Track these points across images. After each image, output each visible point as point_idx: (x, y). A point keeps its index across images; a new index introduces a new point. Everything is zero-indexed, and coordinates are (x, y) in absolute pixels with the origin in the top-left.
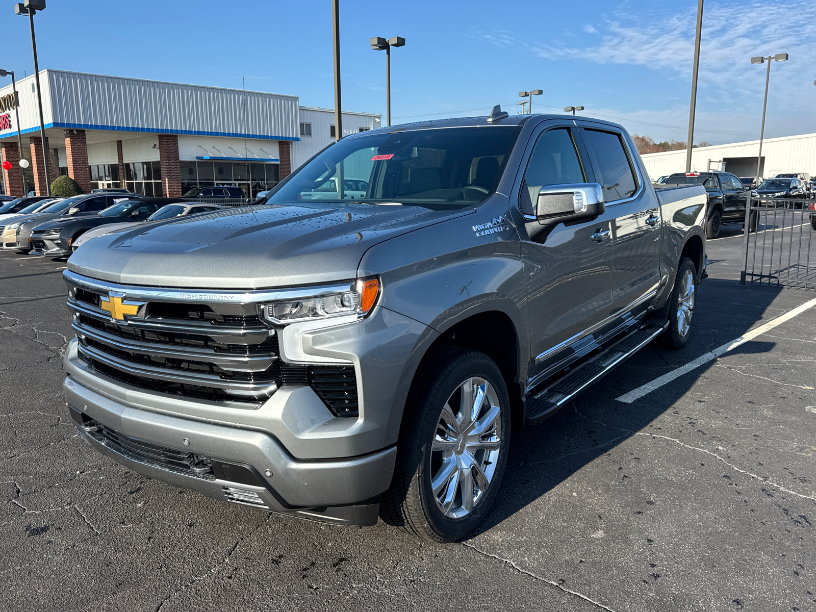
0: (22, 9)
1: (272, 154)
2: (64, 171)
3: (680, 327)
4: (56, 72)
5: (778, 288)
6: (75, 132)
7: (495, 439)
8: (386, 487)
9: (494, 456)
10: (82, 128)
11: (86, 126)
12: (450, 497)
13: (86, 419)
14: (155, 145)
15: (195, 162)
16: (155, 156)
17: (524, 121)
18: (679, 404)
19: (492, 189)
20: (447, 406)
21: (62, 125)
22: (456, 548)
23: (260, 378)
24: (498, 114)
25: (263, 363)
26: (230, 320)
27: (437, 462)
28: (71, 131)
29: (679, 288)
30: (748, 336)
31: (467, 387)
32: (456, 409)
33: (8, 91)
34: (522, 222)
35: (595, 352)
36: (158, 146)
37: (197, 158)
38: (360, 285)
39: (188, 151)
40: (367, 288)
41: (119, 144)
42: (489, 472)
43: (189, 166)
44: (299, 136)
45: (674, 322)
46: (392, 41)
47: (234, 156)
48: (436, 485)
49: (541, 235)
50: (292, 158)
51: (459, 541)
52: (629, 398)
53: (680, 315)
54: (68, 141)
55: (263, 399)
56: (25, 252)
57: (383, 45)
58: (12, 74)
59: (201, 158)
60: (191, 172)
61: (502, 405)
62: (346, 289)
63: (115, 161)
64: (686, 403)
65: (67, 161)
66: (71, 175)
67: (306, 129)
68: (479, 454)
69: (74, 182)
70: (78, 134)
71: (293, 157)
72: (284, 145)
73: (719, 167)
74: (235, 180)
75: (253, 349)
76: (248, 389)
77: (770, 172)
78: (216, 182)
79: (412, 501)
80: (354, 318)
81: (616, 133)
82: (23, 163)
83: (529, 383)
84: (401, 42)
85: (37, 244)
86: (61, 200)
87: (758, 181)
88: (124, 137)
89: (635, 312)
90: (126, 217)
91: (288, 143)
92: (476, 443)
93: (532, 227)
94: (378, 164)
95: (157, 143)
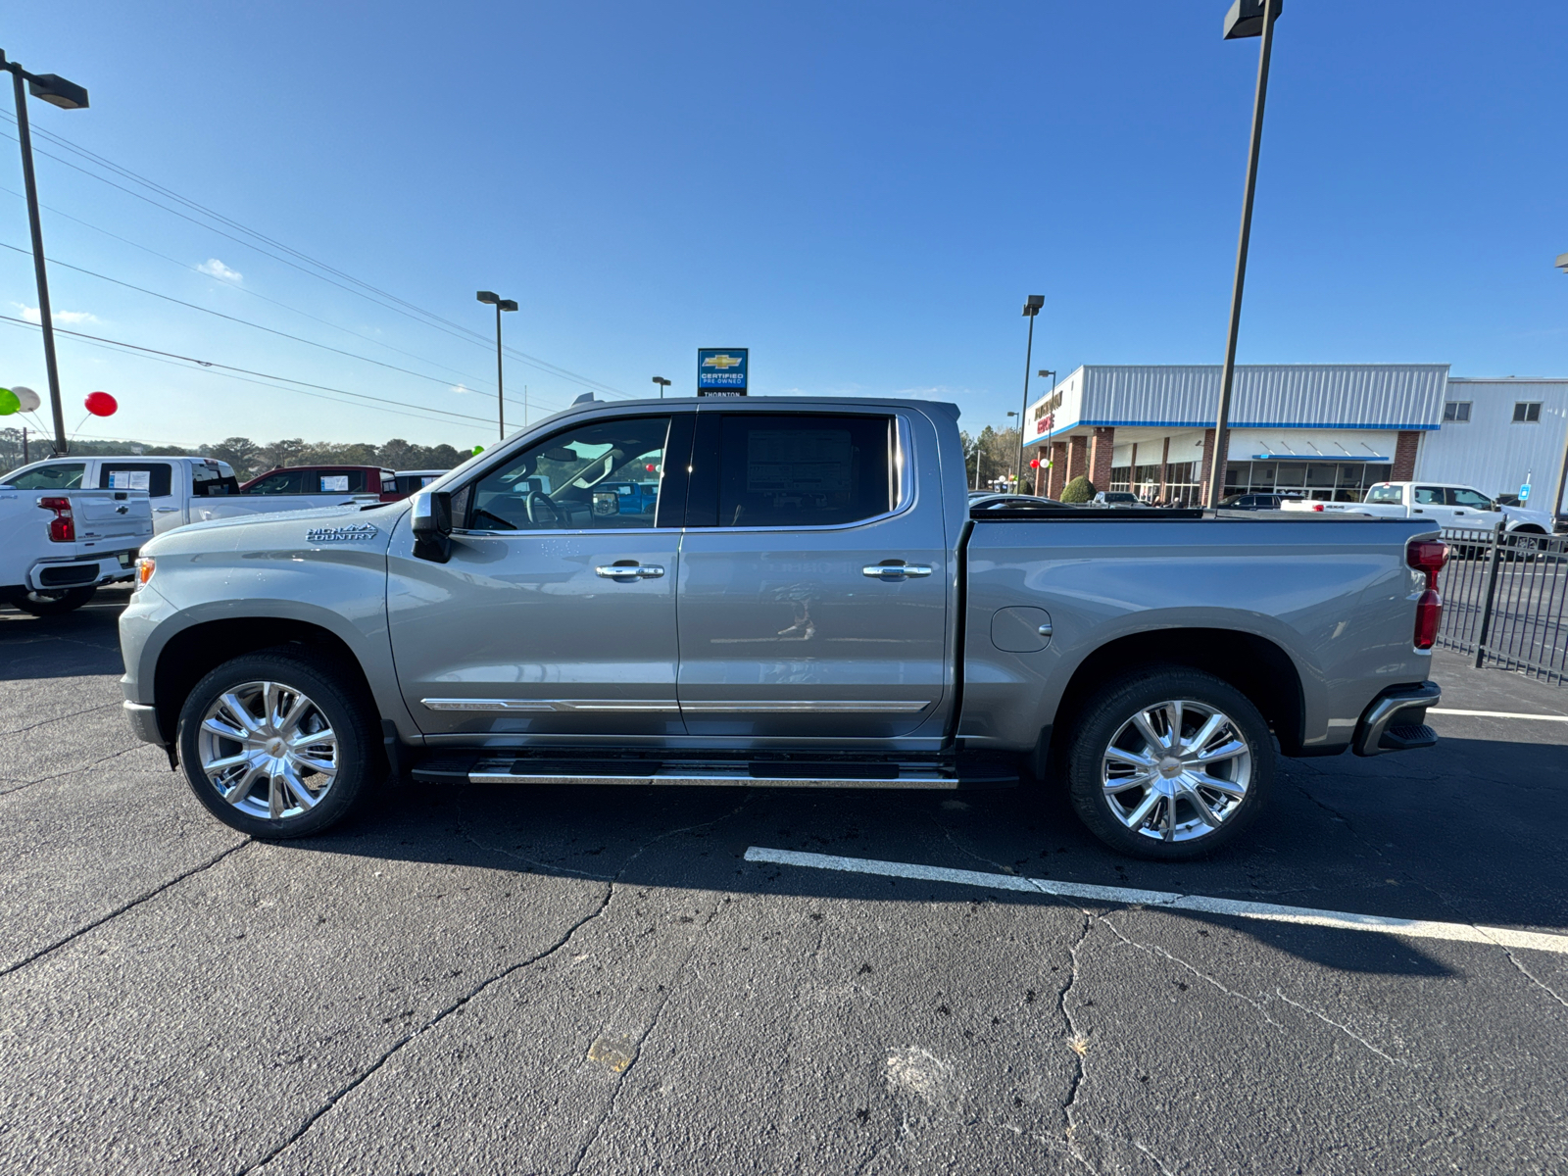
1: (1382, 450)
4: (1092, 367)
6: (1103, 430)
10: (1110, 425)
11: (1114, 423)
14: (1200, 442)
15: (1250, 462)
21: (1089, 422)
28: (1099, 429)
36: (1203, 443)
37: (1254, 457)
39: (1241, 449)
41: (1167, 440)
43: (1240, 468)
44: (1439, 422)
47: (1313, 453)
50: (1421, 455)
54: (1094, 440)
58: (1054, 373)
59: (1258, 457)
67: (1459, 411)
69: (1089, 484)
70: (1106, 432)
71: (1423, 452)
72: (1409, 436)
74: (1308, 486)
78: (1276, 488)
88: (1171, 433)
91: (1417, 434)
95: (1203, 439)
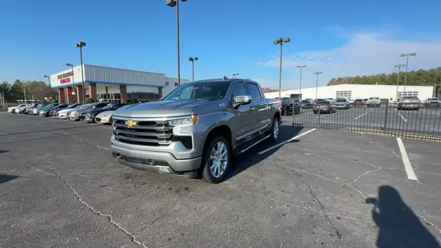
0: (78, 45)
1: (156, 91)
2: (88, 96)
3: (275, 136)
4: (88, 65)
5: (302, 128)
7: (226, 159)
8: (199, 167)
9: (226, 163)
11: (96, 82)
12: (215, 171)
13: (118, 154)
14: (119, 88)
15: (132, 93)
16: (118, 91)
17: (231, 80)
18: (274, 154)
19: (224, 96)
20: (214, 149)
21: (88, 81)
22: (217, 185)
23: (167, 139)
24: (225, 78)
25: (168, 136)
26: (160, 125)
27: (211, 163)
28: (91, 83)
29: (273, 125)
30: (293, 138)
31: (219, 144)
32: (216, 150)
33: (70, 70)
34: (232, 104)
35: (251, 141)
38: (193, 116)
39: (129, 90)
40: (195, 117)
41: (107, 88)
42: (225, 167)
43: (130, 95)
44: (165, 86)
45: (273, 134)
46: (194, 58)
48: (211, 168)
49: (237, 108)
50: (163, 93)
51: (217, 183)
52: (261, 153)
53: (275, 132)
54: (90, 87)
55: (168, 145)
56: (78, 120)
57: (191, 59)
58: (72, 65)
60: (130, 97)
61: (228, 150)
62: (189, 117)
63: (105, 93)
64: (276, 154)
65: (89, 92)
66: (91, 97)
67: (167, 84)
68: (222, 162)
69: (92, 100)
70: (93, 85)
72: (160, 88)
73: (289, 96)
75: (166, 132)
76: (164, 142)
77: (304, 98)
79: (205, 172)
80: (191, 124)
81: (256, 84)
82: (73, 93)
83: (234, 147)
84: (197, 59)
85: (82, 118)
86: (89, 105)
87: (300, 100)
88: (108, 85)
89: (262, 130)
90: (112, 109)
92: (221, 159)
93: (234, 105)
94: (193, 90)
